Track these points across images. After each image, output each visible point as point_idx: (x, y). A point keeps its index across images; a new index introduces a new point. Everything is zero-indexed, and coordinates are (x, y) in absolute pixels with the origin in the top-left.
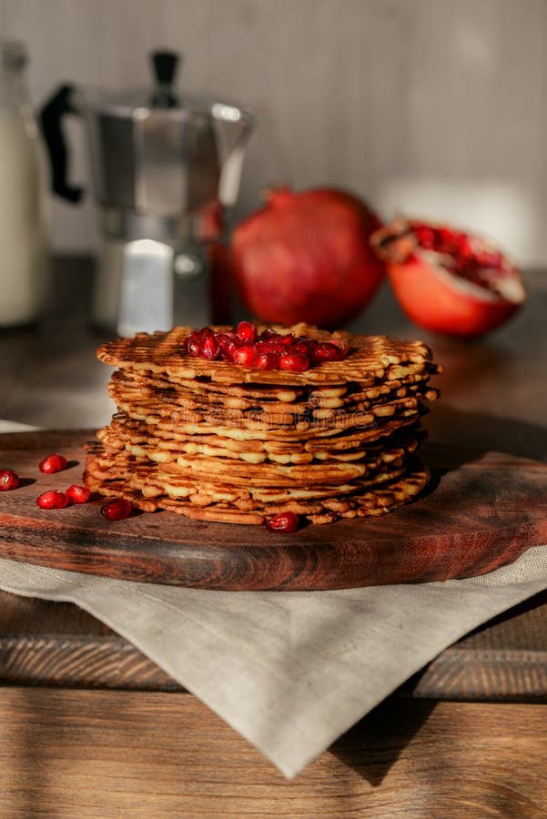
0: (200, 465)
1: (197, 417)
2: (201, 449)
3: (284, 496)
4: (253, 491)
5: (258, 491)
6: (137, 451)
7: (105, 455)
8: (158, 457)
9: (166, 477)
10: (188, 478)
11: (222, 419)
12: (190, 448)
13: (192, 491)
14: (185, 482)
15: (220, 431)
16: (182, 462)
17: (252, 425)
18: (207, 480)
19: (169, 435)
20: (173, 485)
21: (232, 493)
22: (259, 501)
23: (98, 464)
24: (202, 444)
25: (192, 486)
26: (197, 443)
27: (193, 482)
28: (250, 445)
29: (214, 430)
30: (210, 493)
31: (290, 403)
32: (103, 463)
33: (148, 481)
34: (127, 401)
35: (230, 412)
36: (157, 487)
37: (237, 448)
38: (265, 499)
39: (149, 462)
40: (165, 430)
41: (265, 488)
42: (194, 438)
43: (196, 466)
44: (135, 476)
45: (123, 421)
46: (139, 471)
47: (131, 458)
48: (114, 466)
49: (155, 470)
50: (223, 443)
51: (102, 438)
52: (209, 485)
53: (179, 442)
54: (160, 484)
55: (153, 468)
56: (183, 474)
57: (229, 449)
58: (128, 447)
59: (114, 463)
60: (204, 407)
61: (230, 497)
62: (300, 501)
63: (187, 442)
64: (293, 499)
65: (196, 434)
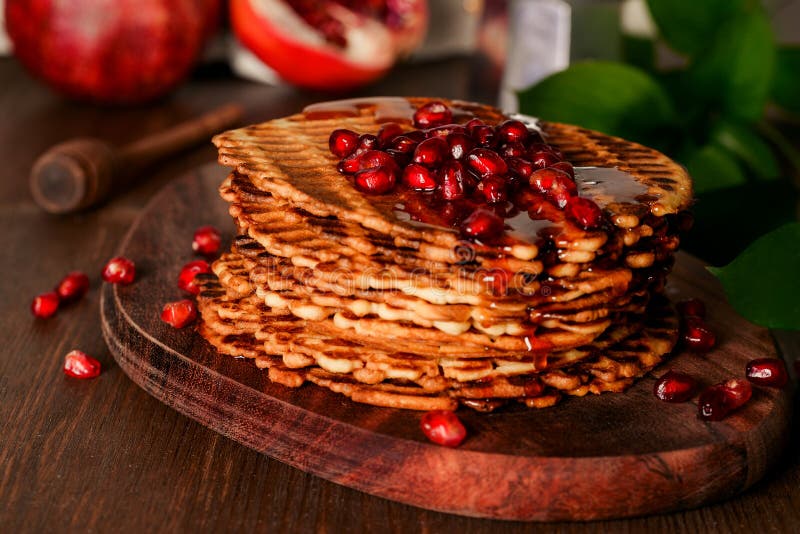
0: (368, 328)
1: (376, 267)
2: (376, 308)
3: (488, 372)
4: (445, 364)
5: (451, 364)
6: (275, 302)
7: (225, 298)
8: (305, 312)
9: (316, 341)
10: (349, 343)
11: (415, 271)
12: (358, 307)
13: (357, 364)
14: (345, 349)
15: (407, 287)
16: (341, 322)
17: (458, 284)
18: (377, 346)
19: (330, 287)
20: (329, 355)
21: (415, 368)
22: (455, 380)
23: (217, 312)
24: (377, 302)
25: (356, 357)
26: (370, 301)
27: (358, 350)
29: (398, 284)
30: (384, 367)
31: (530, 261)
32: (223, 313)
33: (291, 346)
34: (265, 231)
35: (427, 265)
36: (305, 355)
37: (433, 315)
38: (462, 376)
39: (291, 317)
40: (322, 280)
41: (461, 359)
42: (366, 294)
43: (361, 329)
44: (272, 338)
45: (254, 253)
46: (278, 330)
47: (263, 307)
48: (240, 320)
49: (300, 330)
50: (411, 304)
51: (223, 275)
52: (381, 356)
53: (342, 298)
54: (309, 352)
55: (298, 324)
56: (343, 336)
57: (417, 312)
58: (260, 293)
59: (238, 315)
60: (388, 253)
61: (411, 375)
62: (513, 379)
63: (353, 298)
64: (501, 376)
65: (371, 289)
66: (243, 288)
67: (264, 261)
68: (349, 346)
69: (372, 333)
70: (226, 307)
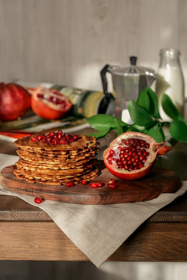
0: (43, 171)
1: (42, 159)
2: (43, 167)
3: (64, 178)
4: (57, 177)
5: (57, 176)
6: (27, 168)
7: (18, 169)
8: (32, 169)
9: (34, 174)
10: (40, 174)
11: (48, 159)
12: (40, 167)
13: (42, 177)
14: (39, 175)
15: (47, 162)
16: (38, 170)
17: (55, 161)
18: (45, 174)
19: (35, 164)
20: (37, 176)
21: (52, 177)
22: (58, 179)
23: (16, 172)
24: (43, 166)
25: (41, 176)
26: (42, 166)
27: (41, 175)
28: (56, 165)
29: (46, 162)
30: (46, 178)
31: (65, 155)
32: (17, 171)
33: (30, 175)
34: (23, 156)
35: (50, 158)
36: (32, 177)
37: (52, 166)
38: (60, 178)
39: (30, 171)
40: (34, 163)
41: (59, 176)
42: (41, 164)
43: (42, 171)
44: (27, 174)
45: (22, 161)
46: (27, 173)
47: (25, 170)
48: (21, 172)
49: (31, 173)
50: (49, 165)
51: (17, 165)
52: (46, 176)
53: (37, 166)
54: (33, 176)
55: (31, 172)
56: (39, 173)
57: (50, 167)
58: (24, 167)
59: (20, 171)
60: (43, 156)
61: (51, 179)
62: (68, 178)
63: (39, 165)
64: (66, 178)
65: (42, 163)
66: (21, 166)
67: (24, 161)
68: (40, 175)
69: (44, 172)
70: (18, 170)
